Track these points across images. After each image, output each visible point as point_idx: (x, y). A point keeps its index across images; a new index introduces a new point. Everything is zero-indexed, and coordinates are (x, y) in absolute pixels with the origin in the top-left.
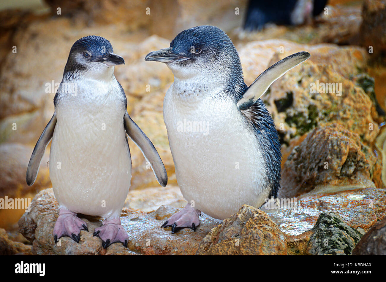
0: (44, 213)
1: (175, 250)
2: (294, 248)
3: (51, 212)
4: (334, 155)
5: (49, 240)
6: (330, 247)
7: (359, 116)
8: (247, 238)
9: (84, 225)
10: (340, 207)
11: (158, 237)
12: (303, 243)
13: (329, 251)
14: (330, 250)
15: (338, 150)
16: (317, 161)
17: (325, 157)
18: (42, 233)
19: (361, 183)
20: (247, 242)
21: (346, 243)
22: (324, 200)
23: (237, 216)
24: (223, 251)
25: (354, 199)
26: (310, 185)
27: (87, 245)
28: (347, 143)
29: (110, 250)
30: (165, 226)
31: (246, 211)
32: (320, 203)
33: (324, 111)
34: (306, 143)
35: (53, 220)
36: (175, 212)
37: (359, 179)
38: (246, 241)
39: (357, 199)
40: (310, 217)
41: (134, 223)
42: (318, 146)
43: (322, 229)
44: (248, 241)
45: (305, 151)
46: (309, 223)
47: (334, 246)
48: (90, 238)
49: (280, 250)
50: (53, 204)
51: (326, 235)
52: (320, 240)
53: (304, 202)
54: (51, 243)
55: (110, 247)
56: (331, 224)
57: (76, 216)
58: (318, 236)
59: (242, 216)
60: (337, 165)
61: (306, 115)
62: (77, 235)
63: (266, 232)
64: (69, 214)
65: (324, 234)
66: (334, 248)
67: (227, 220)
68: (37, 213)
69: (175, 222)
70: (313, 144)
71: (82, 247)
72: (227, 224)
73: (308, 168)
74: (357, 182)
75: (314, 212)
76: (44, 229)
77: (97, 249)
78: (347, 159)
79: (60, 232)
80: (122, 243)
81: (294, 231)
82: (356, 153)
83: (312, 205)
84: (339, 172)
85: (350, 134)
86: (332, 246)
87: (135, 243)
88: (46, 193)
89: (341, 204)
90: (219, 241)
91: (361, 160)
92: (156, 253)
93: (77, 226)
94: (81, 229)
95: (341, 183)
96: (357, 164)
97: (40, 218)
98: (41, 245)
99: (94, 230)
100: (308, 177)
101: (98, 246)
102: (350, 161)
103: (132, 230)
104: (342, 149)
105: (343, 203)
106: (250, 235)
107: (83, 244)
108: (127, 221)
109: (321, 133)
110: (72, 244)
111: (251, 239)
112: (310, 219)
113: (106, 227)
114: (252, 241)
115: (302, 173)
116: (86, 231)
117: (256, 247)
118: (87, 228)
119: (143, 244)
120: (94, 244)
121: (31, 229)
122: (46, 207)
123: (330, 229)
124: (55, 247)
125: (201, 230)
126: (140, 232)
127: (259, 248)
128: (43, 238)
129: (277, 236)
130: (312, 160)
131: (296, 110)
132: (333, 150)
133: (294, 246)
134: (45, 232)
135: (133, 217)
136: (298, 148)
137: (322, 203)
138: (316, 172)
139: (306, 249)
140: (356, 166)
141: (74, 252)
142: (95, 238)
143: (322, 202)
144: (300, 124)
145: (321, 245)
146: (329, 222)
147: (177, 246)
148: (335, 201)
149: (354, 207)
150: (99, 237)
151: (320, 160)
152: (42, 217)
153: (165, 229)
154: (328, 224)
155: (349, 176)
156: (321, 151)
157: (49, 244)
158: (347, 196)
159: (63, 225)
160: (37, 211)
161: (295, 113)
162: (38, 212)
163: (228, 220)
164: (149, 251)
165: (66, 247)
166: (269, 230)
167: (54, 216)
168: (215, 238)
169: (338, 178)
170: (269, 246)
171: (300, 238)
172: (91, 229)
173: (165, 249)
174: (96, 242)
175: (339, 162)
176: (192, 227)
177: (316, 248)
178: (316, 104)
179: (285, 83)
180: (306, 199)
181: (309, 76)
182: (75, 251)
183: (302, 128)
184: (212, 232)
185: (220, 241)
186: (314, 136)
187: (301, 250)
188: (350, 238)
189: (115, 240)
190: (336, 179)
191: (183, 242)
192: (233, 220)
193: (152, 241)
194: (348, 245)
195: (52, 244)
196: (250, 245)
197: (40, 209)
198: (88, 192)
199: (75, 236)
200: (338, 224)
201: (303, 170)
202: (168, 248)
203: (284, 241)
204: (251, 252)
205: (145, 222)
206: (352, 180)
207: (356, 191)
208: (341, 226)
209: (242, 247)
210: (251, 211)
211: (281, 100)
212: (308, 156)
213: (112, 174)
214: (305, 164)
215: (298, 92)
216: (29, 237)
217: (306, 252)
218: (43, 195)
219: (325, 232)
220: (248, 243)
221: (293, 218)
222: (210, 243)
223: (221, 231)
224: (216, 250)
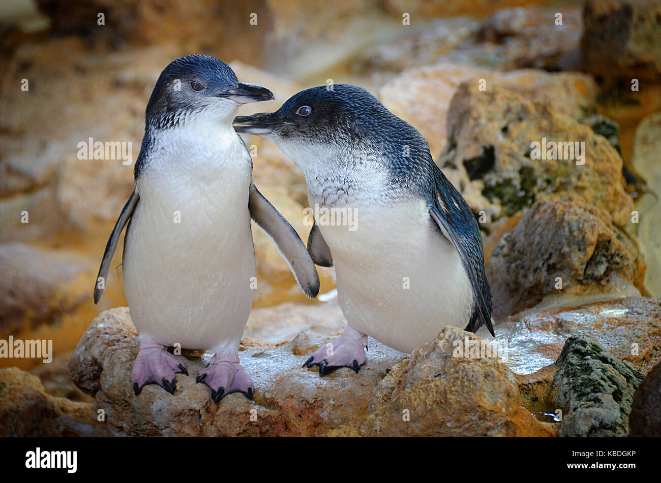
0: (114, 347)
1: (331, 403)
2: (529, 393)
3: (125, 345)
4: (573, 246)
5: (124, 390)
6: (590, 391)
7: (603, 183)
8: (457, 379)
9: (180, 365)
10: (590, 329)
11: (302, 381)
12: (543, 385)
13: (588, 397)
14: (590, 395)
15: (580, 237)
16: (546, 257)
17: (558, 250)
18: (111, 379)
19: (618, 290)
20: (457, 384)
21: (613, 384)
22: (564, 318)
23: (436, 344)
24: (418, 400)
25: (611, 316)
26: (535, 295)
27: (187, 398)
28: (595, 225)
29: (224, 405)
30: (309, 365)
31: (450, 336)
32: (558, 323)
33: (545, 176)
34: (523, 228)
35: (130, 358)
36: (323, 342)
37: (614, 284)
38: (455, 384)
39: (615, 315)
40: (544, 345)
41: (259, 361)
42: (545, 232)
43: (574, 362)
44: (459, 383)
45: (521, 241)
46: (543, 356)
47: (596, 388)
48: (191, 386)
49: (510, 397)
50: (124, 334)
51: (580, 371)
52: (571, 380)
53: (530, 321)
54: (129, 395)
55: (225, 400)
56: (586, 354)
57: (166, 352)
58: (567, 374)
59: (445, 345)
60: (579, 261)
61: (517, 182)
62: (171, 382)
63: (487, 368)
64: (155, 347)
65: (577, 370)
66: (597, 392)
67: (418, 351)
68: (102, 348)
69: (325, 358)
70: (536, 229)
71: (179, 401)
72: (419, 358)
73: (529, 269)
74: (610, 289)
75: (549, 337)
76: (115, 374)
77: (203, 403)
78: (594, 252)
79: (143, 377)
80: (244, 393)
81: (520, 368)
82: (609, 242)
83: (544, 327)
84: (582, 272)
85: (596, 211)
86: (592, 389)
87: (265, 393)
88: (111, 316)
89: (592, 325)
90: (406, 384)
91: (617, 253)
92: (300, 409)
93: (170, 366)
94: (176, 371)
95: (585, 291)
96: (610, 259)
97: (108, 356)
98: (110, 399)
99: (198, 372)
100: (531, 283)
101: (206, 398)
102: (599, 255)
103: (257, 373)
104: (587, 236)
105: (595, 321)
106: (461, 374)
107: (180, 396)
108: (247, 359)
109: (549, 211)
110: (162, 396)
111: (464, 380)
112: (544, 349)
113: (216, 367)
114: (466, 383)
115: (520, 276)
116: (184, 375)
117: (473, 392)
118: (186, 369)
119: (277, 394)
120: (199, 395)
121: (92, 374)
122: (115, 337)
123: (587, 362)
124: (134, 401)
125: (369, 369)
126: (270, 376)
127: (478, 394)
128: (114, 387)
129: (503, 375)
130: (537, 256)
131: (500, 176)
132: (572, 238)
133: (530, 391)
134: (118, 377)
135: (256, 352)
136: (509, 236)
137: (561, 323)
138: (543, 274)
139: (549, 395)
140: (609, 264)
141: (167, 409)
142: (200, 385)
143: (560, 321)
144: (506, 198)
145: (573, 387)
146: (583, 351)
147: (334, 395)
148: (582, 320)
149: (613, 328)
150: (206, 384)
151: (551, 254)
152: (110, 354)
153: (310, 369)
154: (582, 355)
155: (598, 280)
156: (552, 240)
157: (125, 396)
158: (599, 310)
159: (147, 365)
160: (101, 345)
161: (498, 180)
162: (104, 347)
163: (420, 351)
164: (288, 405)
165: (153, 401)
166: (491, 365)
167: (131, 352)
168: (400, 381)
169: (580, 282)
170: (492, 391)
171: (539, 378)
172: (192, 372)
173: (315, 401)
174: (201, 393)
175: (582, 257)
176: (352, 366)
177: (566, 393)
178: (533, 165)
179: (481, 132)
180: (533, 317)
181: (520, 119)
182: (168, 407)
183: (511, 205)
184: (394, 372)
185: (409, 385)
186: (537, 217)
187: (541, 397)
188: (619, 376)
189: (231, 389)
190: (578, 284)
191: (343, 389)
192: (428, 350)
193: (292, 388)
194: (618, 387)
195: (129, 397)
196: (463, 389)
197: (106, 342)
198: (190, 313)
199: (168, 384)
200: (598, 354)
201: (522, 272)
202: (318, 399)
203: (514, 382)
204: (464, 401)
205: (277, 360)
206: (603, 286)
207: (613, 302)
208: (604, 357)
209: (450, 393)
210: (459, 336)
211: (474, 159)
212: (529, 249)
213: (229, 283)
214: (524, 262)
215: (503, 147)
216: (87, 387)
217: (548, 401)
218: (106, 320)
219: (579, 368)
220: (459, 386)
221: (516, 347)
222: (393, 389)
223: (410, 369)
224: (407, 398)
